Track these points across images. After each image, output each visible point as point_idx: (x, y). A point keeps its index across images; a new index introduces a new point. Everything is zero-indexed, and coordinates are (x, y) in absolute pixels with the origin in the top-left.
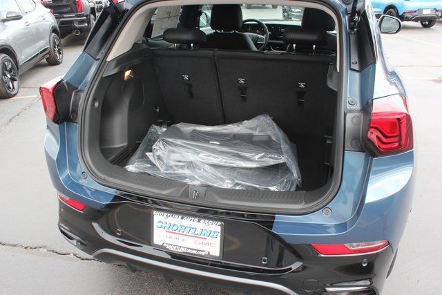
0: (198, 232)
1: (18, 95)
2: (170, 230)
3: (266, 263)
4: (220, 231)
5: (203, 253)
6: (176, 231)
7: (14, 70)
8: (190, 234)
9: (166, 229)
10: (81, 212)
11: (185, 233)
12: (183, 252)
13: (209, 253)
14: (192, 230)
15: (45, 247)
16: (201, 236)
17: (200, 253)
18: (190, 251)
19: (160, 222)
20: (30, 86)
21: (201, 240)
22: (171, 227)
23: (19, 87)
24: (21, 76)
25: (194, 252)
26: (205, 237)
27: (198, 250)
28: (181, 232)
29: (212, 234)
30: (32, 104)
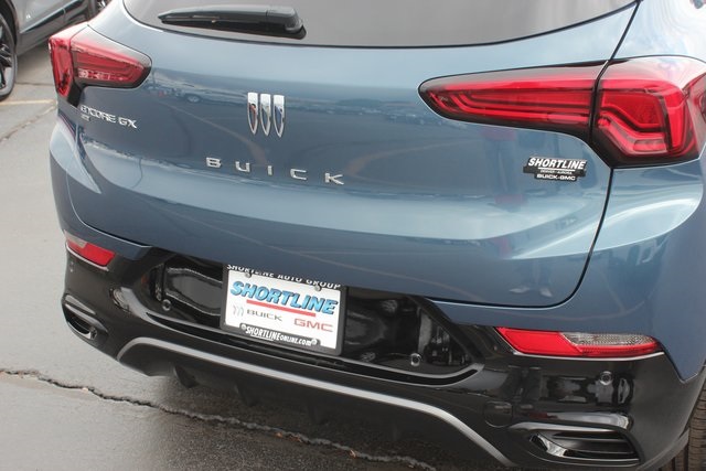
0: (301, 301)
1: (11, 97)
2: (254, 299)
3: (417, 365)
4: (338, 299)
5: (309, 343)
6: (265, 301)
7: (6, 42)
8: (288, 306)
9: (247, 298)
10: (105, 268)
11: (280, 304)
12: (275, 342)
13: (319, 342)
14: (291, 298)
15: (35, 373)
16: (307, 310)
17: (304, 342)
18: (285, 338)
19: (238, 283)
20: (37, 81)
21: (307, 318)
22: (257, 292)
23: (14, 82)
24: (21, 59)
25: (293, 340)
26: (313, 311)
27: (299, 337)
28: (272, 303)
29: (325, 306)
30: (38, 117)
